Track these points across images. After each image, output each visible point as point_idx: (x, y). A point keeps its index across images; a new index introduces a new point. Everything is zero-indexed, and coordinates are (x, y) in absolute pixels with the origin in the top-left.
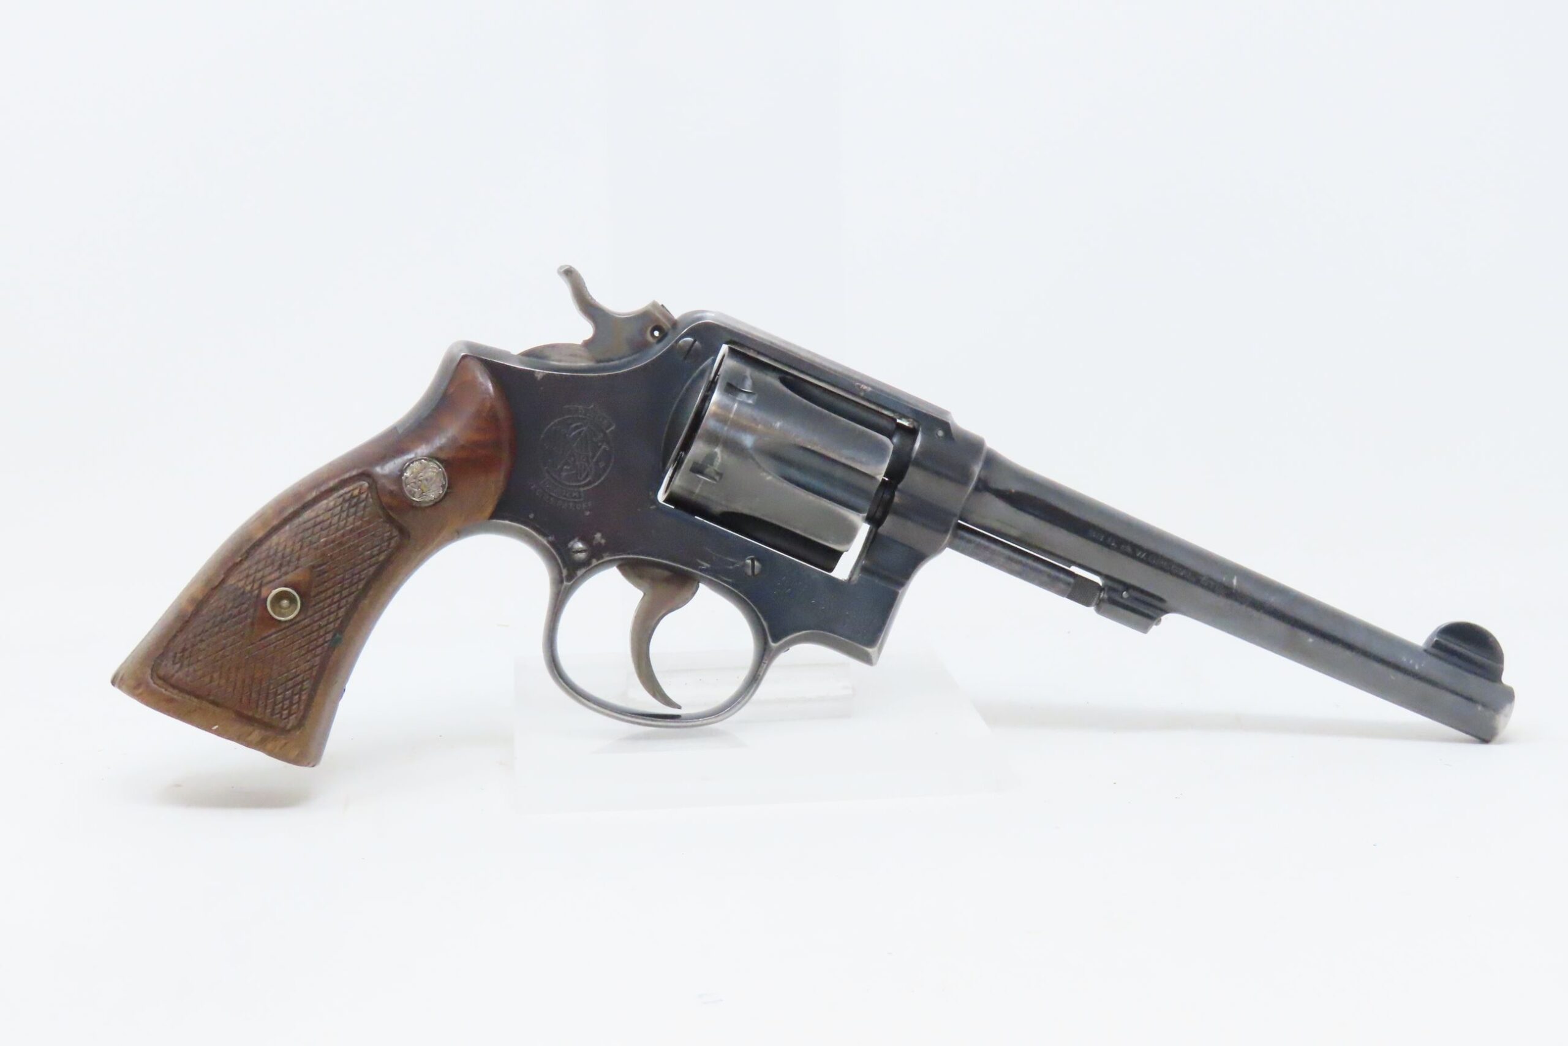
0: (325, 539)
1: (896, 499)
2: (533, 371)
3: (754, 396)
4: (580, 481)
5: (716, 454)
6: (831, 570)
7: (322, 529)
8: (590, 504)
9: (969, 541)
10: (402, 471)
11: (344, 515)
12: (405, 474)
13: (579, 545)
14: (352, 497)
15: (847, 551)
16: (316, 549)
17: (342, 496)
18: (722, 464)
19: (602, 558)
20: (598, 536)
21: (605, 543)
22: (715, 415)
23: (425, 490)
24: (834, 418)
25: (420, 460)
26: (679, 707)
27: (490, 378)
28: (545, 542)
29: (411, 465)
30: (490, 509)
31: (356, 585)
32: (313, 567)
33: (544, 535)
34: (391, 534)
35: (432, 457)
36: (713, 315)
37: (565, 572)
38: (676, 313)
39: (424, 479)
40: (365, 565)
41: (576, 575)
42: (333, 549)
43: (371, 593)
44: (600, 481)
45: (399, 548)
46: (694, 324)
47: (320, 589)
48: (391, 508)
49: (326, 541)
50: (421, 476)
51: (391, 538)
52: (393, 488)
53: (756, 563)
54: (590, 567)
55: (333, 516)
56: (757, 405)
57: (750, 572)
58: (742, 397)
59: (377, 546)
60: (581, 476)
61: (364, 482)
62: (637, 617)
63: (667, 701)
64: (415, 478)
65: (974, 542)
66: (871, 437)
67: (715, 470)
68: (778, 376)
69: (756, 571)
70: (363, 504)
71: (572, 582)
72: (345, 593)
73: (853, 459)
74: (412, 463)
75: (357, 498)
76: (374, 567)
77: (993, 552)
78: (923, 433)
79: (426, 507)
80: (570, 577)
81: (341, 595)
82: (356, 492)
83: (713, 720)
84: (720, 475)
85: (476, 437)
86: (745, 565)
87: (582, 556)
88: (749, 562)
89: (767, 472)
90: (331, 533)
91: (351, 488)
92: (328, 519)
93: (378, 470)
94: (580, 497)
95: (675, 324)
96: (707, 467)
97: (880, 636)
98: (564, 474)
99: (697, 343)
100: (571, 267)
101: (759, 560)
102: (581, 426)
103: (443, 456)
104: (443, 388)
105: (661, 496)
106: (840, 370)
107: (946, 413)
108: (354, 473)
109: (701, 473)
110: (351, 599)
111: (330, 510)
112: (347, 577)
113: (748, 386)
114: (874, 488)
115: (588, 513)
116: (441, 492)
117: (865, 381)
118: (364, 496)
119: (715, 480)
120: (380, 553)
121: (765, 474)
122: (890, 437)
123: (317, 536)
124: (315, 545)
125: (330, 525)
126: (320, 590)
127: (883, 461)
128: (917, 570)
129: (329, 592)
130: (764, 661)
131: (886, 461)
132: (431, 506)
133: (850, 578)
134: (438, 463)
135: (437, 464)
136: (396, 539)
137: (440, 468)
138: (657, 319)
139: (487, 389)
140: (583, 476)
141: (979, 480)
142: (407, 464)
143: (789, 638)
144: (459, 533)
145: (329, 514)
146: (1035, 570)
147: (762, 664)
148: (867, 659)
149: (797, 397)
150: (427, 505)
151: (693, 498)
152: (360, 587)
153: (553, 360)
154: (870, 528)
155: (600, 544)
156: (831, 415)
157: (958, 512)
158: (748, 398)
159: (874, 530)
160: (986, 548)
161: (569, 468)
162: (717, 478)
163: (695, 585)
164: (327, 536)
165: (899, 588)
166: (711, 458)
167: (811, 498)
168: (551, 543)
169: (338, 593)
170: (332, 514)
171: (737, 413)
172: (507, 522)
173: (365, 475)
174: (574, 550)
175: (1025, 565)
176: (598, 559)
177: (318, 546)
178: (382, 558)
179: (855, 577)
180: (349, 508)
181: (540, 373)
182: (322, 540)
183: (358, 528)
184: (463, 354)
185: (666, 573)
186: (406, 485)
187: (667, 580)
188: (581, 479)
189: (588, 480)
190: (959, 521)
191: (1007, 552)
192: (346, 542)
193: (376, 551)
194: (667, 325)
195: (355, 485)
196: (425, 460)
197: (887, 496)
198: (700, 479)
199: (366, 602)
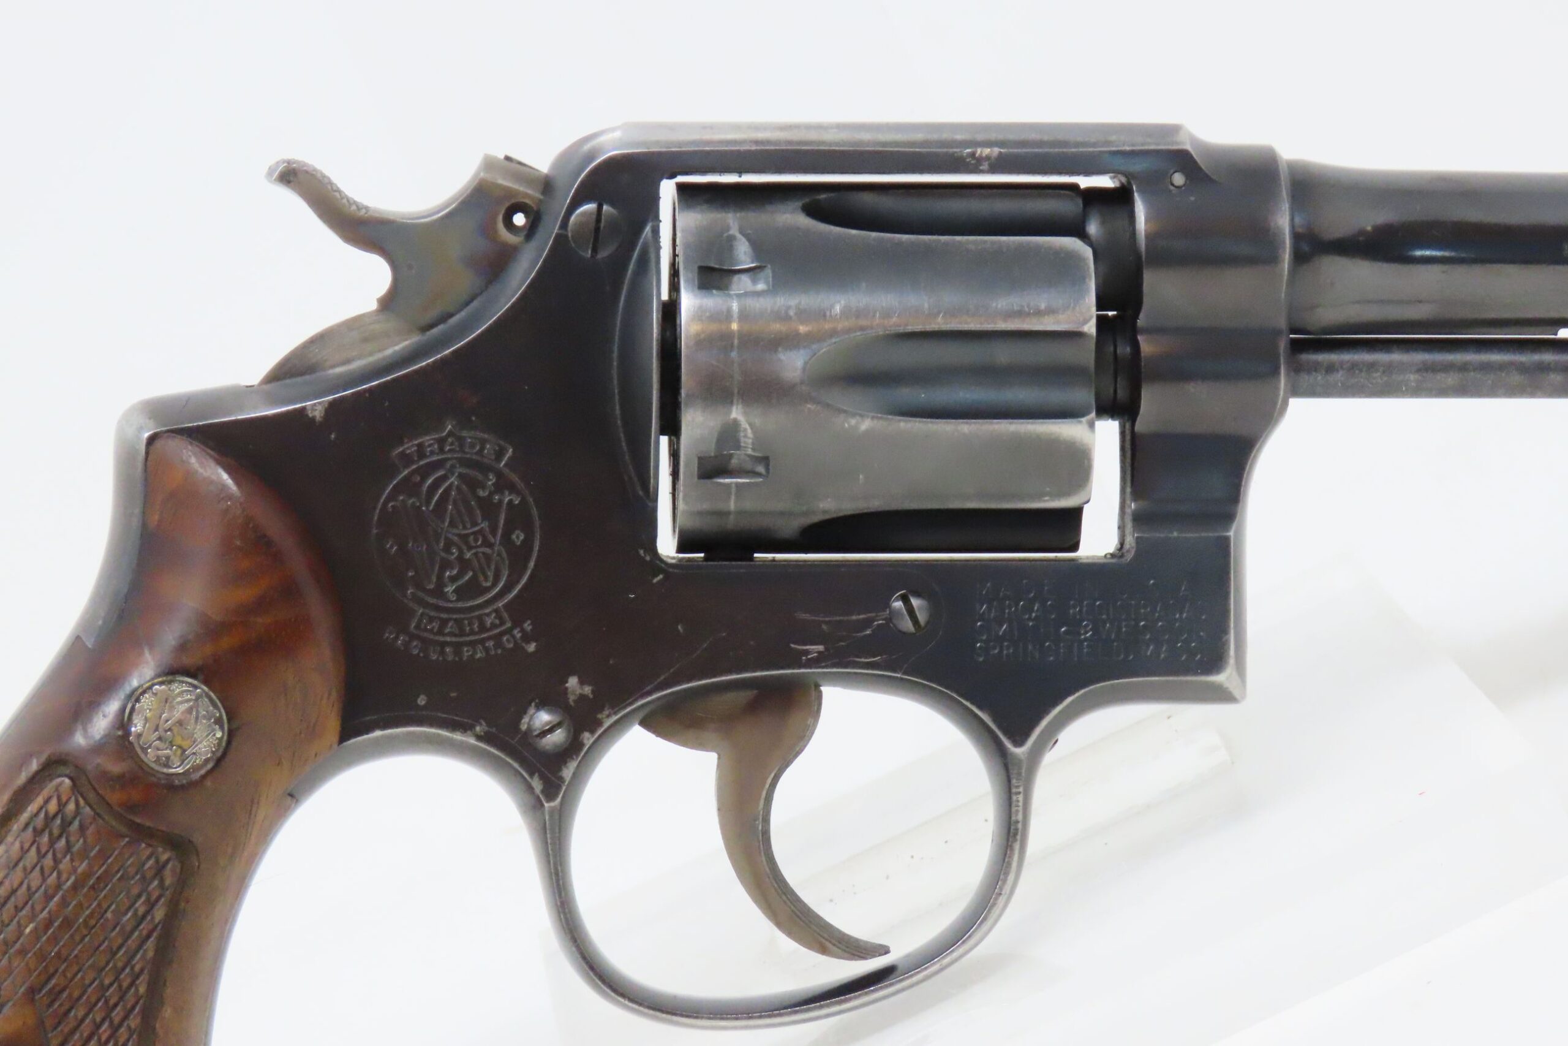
0: (31, 926)
1: (1147, 346)
2: (304, 409)
3: (762, 275)
4: (488, 590)
5: (736, 423)
6: (1074, 547)
7: (18, 909)
8: (528, 626)
9: (1330, 369)
10: (123, 723)
11: (48, 861)
12: (133, 729)
13: (543, 717)
14: (49, 820)
15: (1088, 502)
16: (22, 952)
17: (27, 825)
18: (758, 442)
19: (600, 723)
20: (573, 682)
21: (593, 692)
22: (703, 342)
23: (185, 744)
24: (946, 244)
25: (150, 688)
26: (884, 950)
27: (219, 463)
28: (472, 741)
29: (137, 705)
30: (333, 724)
31: (133, 990)
32: (32, 991)
33: (464, 728)
34: (157, 861)
35: (171, 672)
36: (617, 134)
37: (537, 784)
38: (542, 162)
39: (174, 725)
40: (132, 943)
41: (561, 779)
42: (54, 940)
43: (169, 991)
44: (529, 572)
45: (184, 880)
46: (583, 175)
47: (65, 1028)
48: (131, 808)
49: (36, 929)
50: (167, 721)
51: (160, 869)
52: (116, 768)
53: (915, 602)
54: (585, 749)
55: (27, 872)
56: (779, 285)
57: (907, 625)
58: (742, 283)
59: (139, 896)
60: (486, 578)
61: (59, 780)
62: (722, 809)
63: (854, 949)
64: (157, 729)
65: (1342, 363)
66: (1037, 249)
67: (749, 456)
68: (799, 204)
69: (922, 618)
70: (76, 823)
71: (559, 799)
72: (117, 1014)
73: (1020, 314)
74: (138, 700)
75: (60, 816)
76: (152, 939)
77: (1389, 368)
78: (1142, 192)
79: (204, 777)
80: (552, 788)
81: (111, 1022)
82: (53, 807)
83: (961, 950)
84: (765, 460)
85: (246, 594)
86: (894, 614)
87: (558, 737)
88: (898, 604)
89: (854, 415)
90: (38, 908)
91: (39, 801)
92: (21, 884)
93: (80, 739)
94: (502, 623)
95: (547, 185)
96: (731, 456)
97: (1227, 642)
98: (449, 589)
99: (605, 207)
100: (289, 162)
101: (918, 595)
102: (444, 478)
103: (189, 660)
104: (136, 522)
105: (667, 545)
106: (919, 136)
107: (1173, 130)
108: (34, 766)
109: (722, 470)
110: (134, 1022)
111: (16, 864)
112: (107, 982)
113: (743, 255)
114: (1087, 355)
115: (532, 647)
116: (219, 734)
117: (980, 137)
118: (71, 806)
119: (759, 475)
120: (151, 905)
121: (853, 422)
122: (1079, 232)
123: (13, 926)
124: (18, 946)
125: (30, 894)
126: (66, 1030)
127: (1082, 293)
128: (1249, 473)
129: (86, 1028)
130: (1014, 790)
131: (1088, 290)
132: (210, 772)
133: (1122, 544)
134: (189, 680)
135: (187, 683)
136: (170, 866)
137: (196, 687)
138: (509, 193)
139: (224, 487)
140: (490, 574)
141: (1297, 237)
142: (129, 706)
143: (1044, 723)
144: (293, 796)
145: (19, 873)
146: (1485, 367)
147: (1014, 798)
148: (1223, 695)
149: (854, 232)
150: (203, 772)
151: (731, 523)
152: (142, 990)
153: (333, 367)
154: (1120, 423)
155: (582, 698)
156: (940, 240)
157: (1282, 323)
158: (754, 281)
159: (1128, 426)
160: (1372, 366)
161: (455, 572)
162: (761, 469)
163: (813, 693)
164: (32, 917)
165: (1228, 530)
166: (729, 435)
167: (966, 427)
168: (479, 738)
169: (103, 1020)
170: (25, 869)
171: (744, 316)
172: (378, 733)
173: (53, 765)
174: (536, 733)
175: (1464, 368)
176: (592, 732)
177: (22, 944)
178: (159, 914)
179: (1130, 541)
180: (52, 842)
181: (316, 406)
182: (28, 930)
183: (87, 875)
184: (146, 435)
185: (744, 696)
186: (145, 750)
187: (753, 708)
188: (489, 584)
189: (501, 585)
190: (1291, 336)
191: (1420, 357)
192: (77, 916)
193: (140, 906)
194: (530, 194)
195: (45, 793)
196: (161, 683)
197: (1124, 350)
198: (729, 485)
199: (167, 1012)
